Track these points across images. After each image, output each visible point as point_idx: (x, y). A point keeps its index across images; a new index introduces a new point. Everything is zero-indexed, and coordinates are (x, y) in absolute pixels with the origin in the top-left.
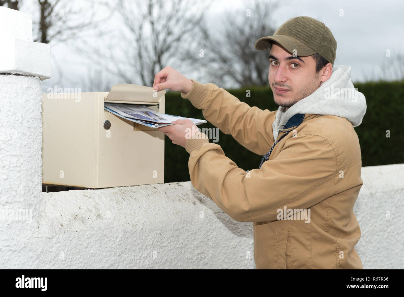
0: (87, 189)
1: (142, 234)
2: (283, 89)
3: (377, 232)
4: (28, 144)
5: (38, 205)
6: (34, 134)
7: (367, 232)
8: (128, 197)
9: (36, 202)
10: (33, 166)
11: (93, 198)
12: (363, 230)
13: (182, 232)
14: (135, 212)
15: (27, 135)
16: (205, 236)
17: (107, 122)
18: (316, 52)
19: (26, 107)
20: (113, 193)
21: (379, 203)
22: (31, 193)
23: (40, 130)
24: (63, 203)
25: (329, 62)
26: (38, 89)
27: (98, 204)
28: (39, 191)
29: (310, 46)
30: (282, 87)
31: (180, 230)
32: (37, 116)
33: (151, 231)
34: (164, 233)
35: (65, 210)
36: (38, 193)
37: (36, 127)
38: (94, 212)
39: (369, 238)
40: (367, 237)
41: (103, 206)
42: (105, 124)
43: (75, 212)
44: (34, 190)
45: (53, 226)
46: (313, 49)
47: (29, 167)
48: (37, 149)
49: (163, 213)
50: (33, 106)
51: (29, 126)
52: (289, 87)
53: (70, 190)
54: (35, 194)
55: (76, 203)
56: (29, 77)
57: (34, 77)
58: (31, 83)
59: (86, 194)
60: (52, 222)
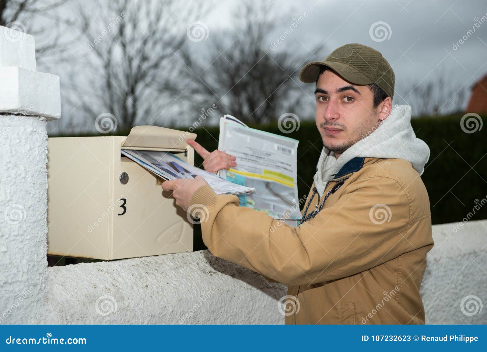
0: (101, 261)
1: (173, 318)
2: (335, 128)
3: (442, 307)
4: (32, 206)
5: (44, 285)
6: (39, 193)
7: (432, 308)
8: (153, 270)
9: (42, 280)
10: (38, 234)
11: (111, 273)
12: (427, 305)
13: (220, 314)
14: (163, 290)
15: (32, 193)
16: (247, 319)
17: (124, 175)
18: (373, 81)
19: (31, 157)
20: (134, 266)
21: (444, 272)
22: (37, 269)
23: (46, 186)
24: (74, 281)
25: (388, 96)
26: (44, 133)
27: (117, 281)
28: (45, 267)
29: (367, 74)
30: (333, 126)
31: (217, 312)
32: (43, 168)
33: (183, 314)
34: (198, 316)
35: (77, 290)
36: (44, 269)
37: (42, 182)
38: (113, 291)
39: (434, 315)
40: (431, 314)
41: (123, 283)
42: (121, 177)
43: (89, 292)
44: (39, 266)
45: (62, 312)
46: (369, 78)
47: (34, 236)
48: (43, 212)
49: (197, 291)
50: (39, 156)
51: (34, 182)
52: (342, 126)
53: (79, 263)
54: (40, 271)
55: (90, 280)
56: (35, 118)
57: (40, 117)
58: (36, 125)
59: (102, 269)
60: (61, 306)
